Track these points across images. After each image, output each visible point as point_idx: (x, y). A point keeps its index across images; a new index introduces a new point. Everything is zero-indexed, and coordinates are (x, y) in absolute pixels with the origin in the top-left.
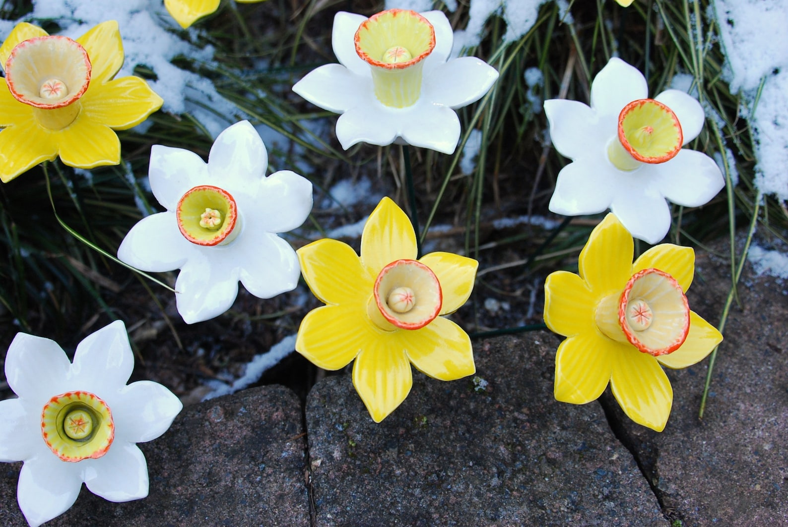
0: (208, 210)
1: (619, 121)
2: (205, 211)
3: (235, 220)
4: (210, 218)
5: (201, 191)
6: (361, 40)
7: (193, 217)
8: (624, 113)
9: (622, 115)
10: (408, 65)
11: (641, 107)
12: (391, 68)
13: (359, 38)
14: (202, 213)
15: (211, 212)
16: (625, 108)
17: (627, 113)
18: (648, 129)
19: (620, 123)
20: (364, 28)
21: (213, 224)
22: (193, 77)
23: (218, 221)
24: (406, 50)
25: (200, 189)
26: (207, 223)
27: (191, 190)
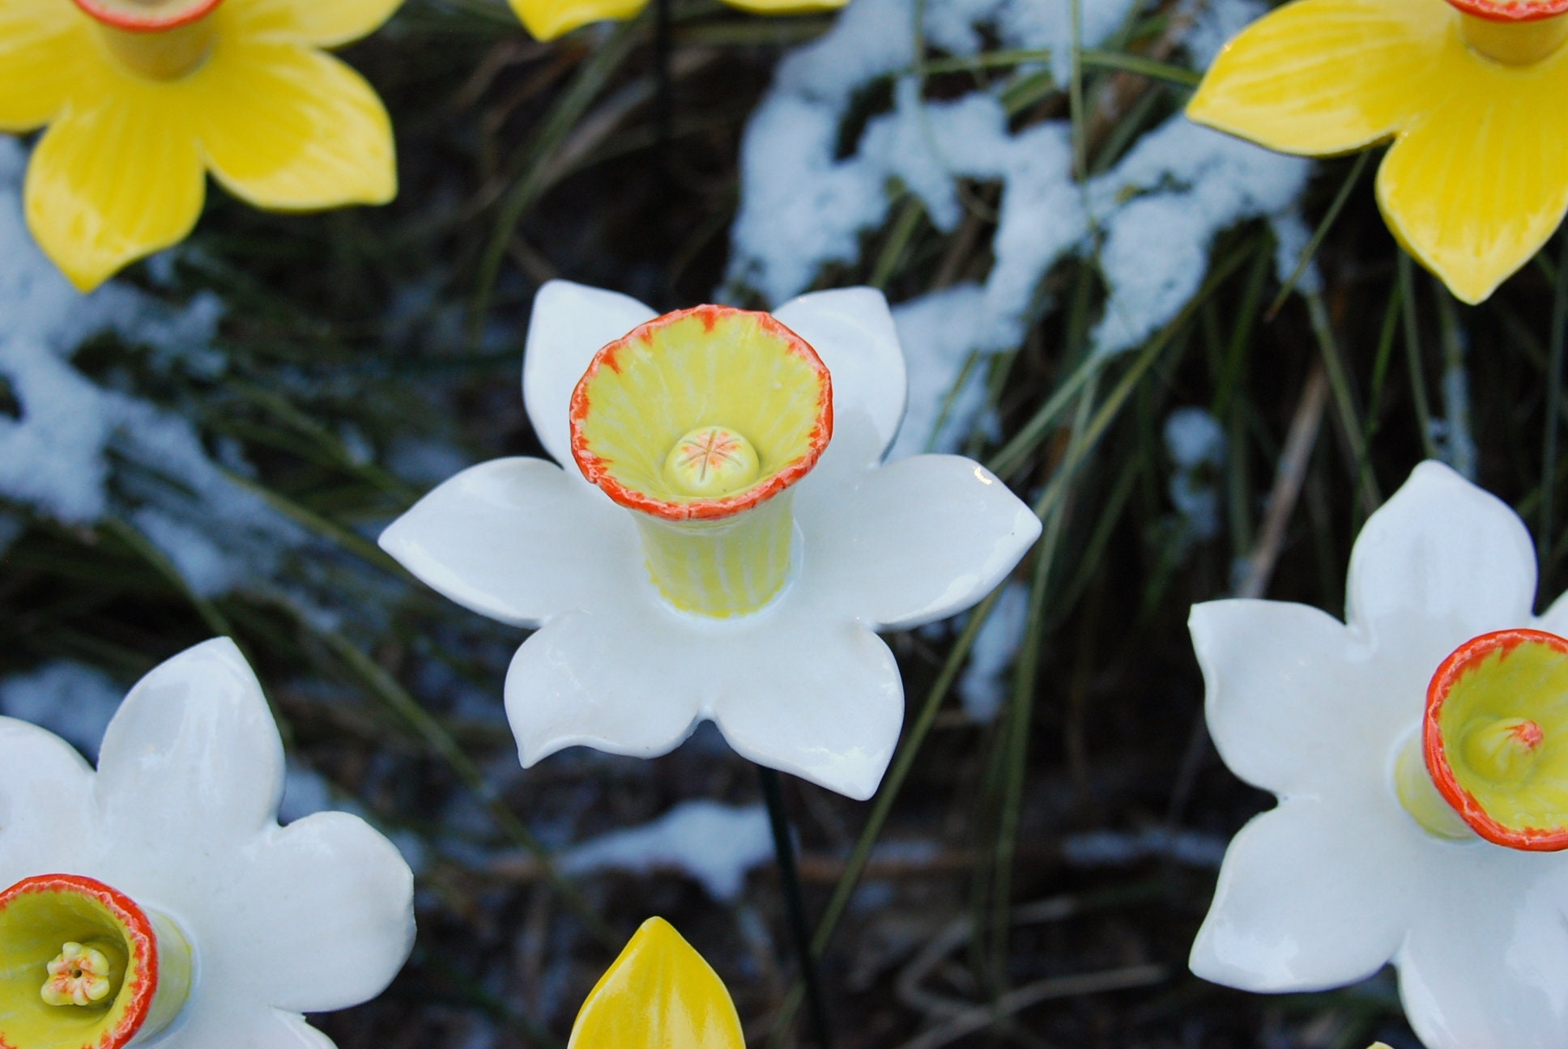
0: (70, 949)
1: (1429, 702)
2: (61, 951)
3: (147, 997)
4: (79, 974)
5: (44, 893)
6: (593, 412)
7: (24, 967)
8: (1445, 677)
9: (1440, 684)
10: (734, 510)
11: (1503, 656)
12: (677, 517)
13: (586, 402)
14: (52, 958)
15: (80, 956)
16: (1449, 660)
17: (1457, 675)
18: (1526, 731)
19: (1433, 713)
20: (606, 369)
21: (85, 996)
22: (136, 414)
23: (99, 989)
24: (742, 441)
25: (42, 889)
26: (65, 990)
27: (13, 888)
